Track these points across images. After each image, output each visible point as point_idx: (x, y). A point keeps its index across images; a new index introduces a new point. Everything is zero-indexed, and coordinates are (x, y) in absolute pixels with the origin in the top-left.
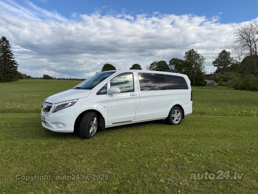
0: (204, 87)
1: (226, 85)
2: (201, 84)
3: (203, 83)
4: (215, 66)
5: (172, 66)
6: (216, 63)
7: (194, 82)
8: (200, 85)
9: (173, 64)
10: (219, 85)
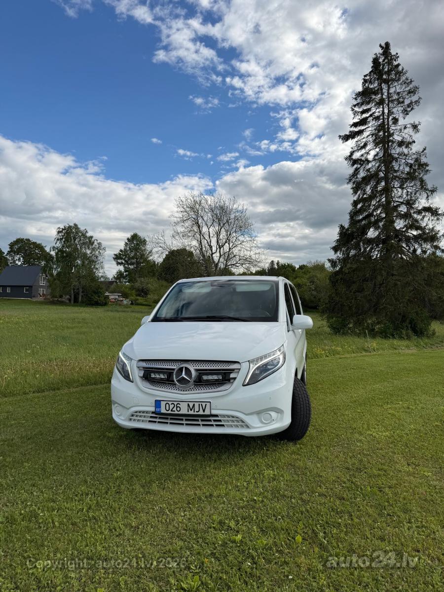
0: (106, 308)
1: (144, 303)
2: (97, 301)
3: (102, 299)
4: (118, 264)
5: (17, 257)
6: (121, 259)
7: (82, 296)
8: (97, 304)
9: (17, 253)
10: (132, 304)
